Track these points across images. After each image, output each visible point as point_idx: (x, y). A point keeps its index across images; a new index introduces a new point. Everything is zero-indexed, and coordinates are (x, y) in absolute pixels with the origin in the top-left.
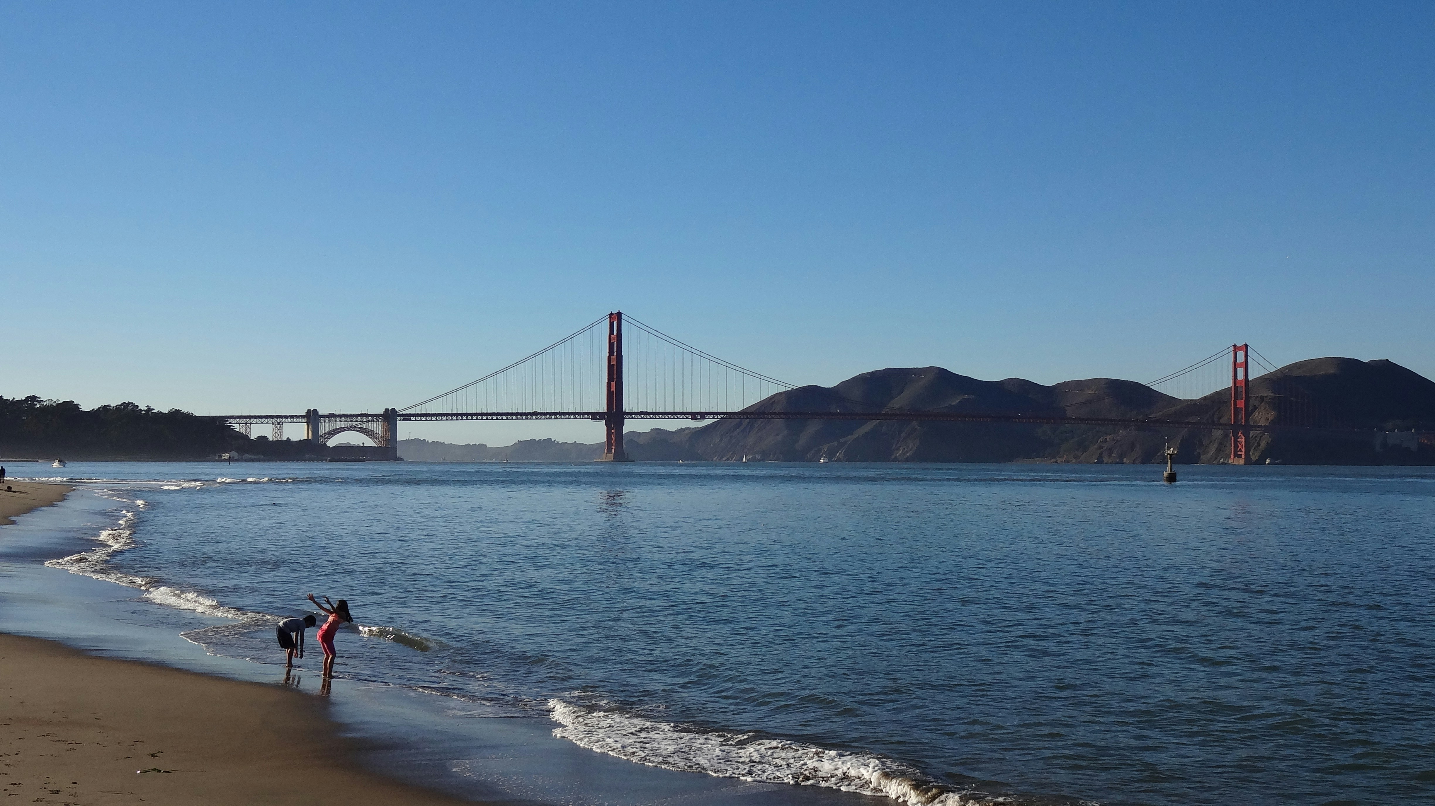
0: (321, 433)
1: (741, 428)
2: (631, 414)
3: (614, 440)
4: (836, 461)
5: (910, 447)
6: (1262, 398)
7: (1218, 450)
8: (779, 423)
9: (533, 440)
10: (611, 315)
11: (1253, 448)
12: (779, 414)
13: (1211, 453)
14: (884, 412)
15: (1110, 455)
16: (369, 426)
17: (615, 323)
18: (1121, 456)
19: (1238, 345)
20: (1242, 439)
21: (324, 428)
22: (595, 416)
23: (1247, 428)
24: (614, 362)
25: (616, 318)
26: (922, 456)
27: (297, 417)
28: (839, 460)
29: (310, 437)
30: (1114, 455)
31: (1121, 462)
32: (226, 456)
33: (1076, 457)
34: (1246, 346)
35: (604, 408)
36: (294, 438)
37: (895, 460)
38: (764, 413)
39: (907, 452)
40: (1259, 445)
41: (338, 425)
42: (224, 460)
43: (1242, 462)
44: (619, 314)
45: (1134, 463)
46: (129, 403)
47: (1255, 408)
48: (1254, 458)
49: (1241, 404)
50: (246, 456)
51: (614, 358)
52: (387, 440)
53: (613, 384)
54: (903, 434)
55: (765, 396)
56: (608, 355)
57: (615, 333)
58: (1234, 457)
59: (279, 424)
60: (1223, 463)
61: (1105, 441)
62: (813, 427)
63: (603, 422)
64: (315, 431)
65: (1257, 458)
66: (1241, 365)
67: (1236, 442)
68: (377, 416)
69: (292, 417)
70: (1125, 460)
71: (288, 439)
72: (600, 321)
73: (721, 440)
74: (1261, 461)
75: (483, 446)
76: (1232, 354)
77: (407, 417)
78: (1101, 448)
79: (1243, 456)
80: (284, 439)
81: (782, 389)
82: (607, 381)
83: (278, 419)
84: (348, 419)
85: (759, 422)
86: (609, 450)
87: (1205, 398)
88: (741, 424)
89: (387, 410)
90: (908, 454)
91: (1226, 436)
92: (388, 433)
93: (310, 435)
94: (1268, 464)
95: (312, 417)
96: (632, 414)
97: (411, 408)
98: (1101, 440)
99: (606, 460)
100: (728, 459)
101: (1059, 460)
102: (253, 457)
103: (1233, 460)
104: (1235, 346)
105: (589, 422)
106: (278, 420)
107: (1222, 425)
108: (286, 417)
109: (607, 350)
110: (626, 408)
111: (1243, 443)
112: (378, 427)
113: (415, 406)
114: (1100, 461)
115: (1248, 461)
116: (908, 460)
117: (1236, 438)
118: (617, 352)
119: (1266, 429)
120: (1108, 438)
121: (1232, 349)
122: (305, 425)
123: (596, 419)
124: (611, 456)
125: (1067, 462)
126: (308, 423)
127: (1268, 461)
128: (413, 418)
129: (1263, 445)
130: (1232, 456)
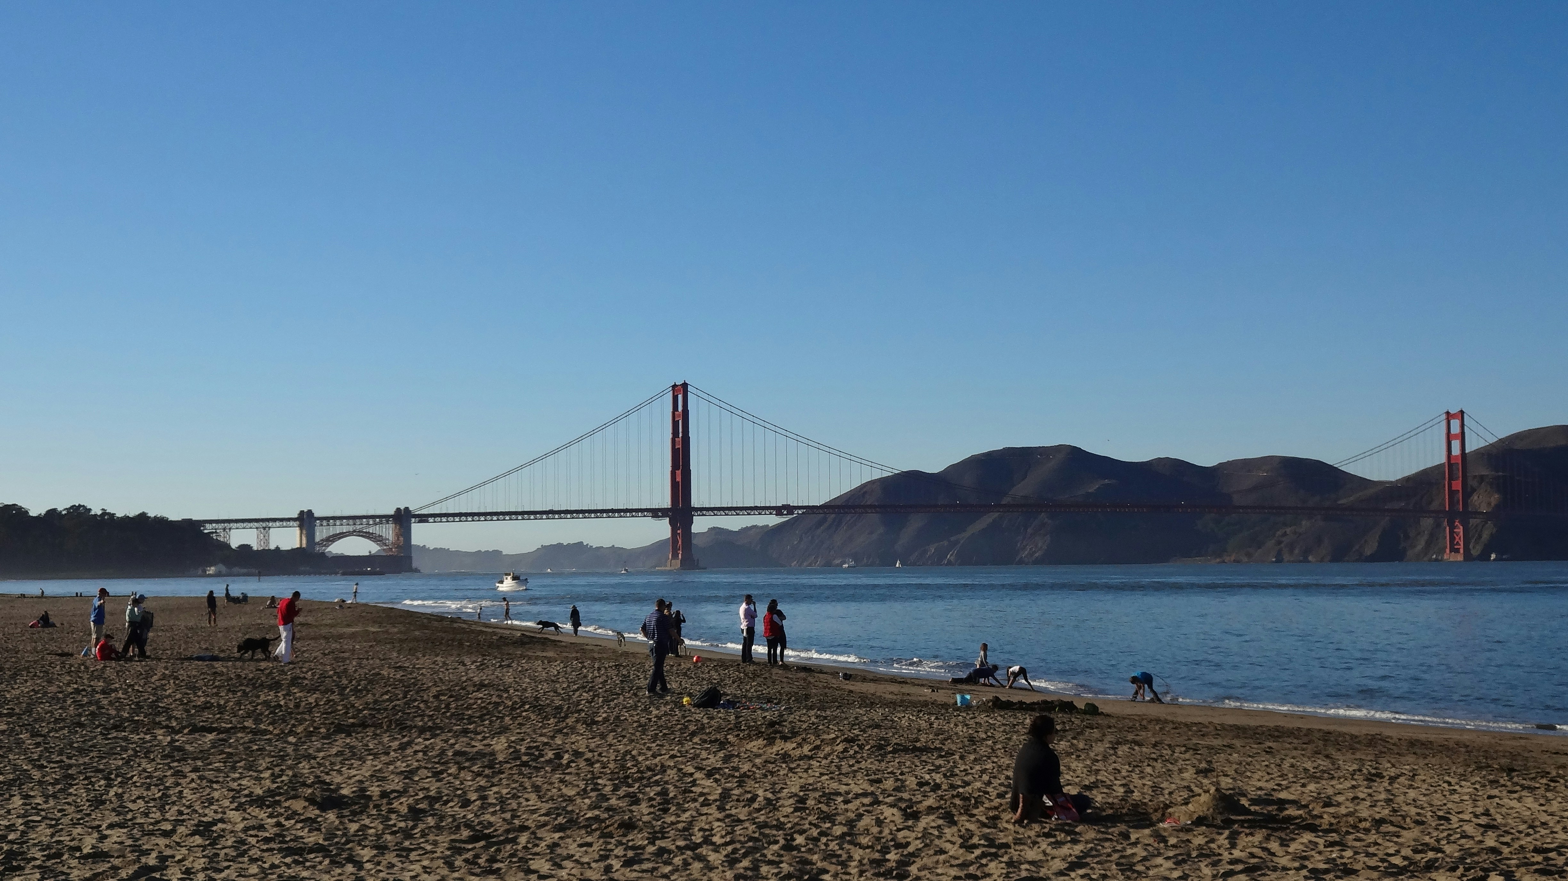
0: (317, 539)
1: (826, 525)
2: (702, 509)
3: (680, 543)
4: (946, 565)
5: (1040, 545)
6: (1482, 478)
7: (1429, 544)
8: (874, 518)
9: (560, 545)
10: (674, 386)
11: (1473, 541)
12: (871, 506)
13: (1419, 547)
14: (1003, 503)
15: (1291, 551)
16: (376, 530)
17: (680, 397)
18: (1306, 552)
19: (1452, 412)
20: (1460, 530)
21: (321, 533)
22: (655, 513)
23: (1466, 516)
24: (679, 446)
25: (681, 390)
26: (1052, 558)
27: (289, 520)
28: (949, 563)
29: (304, 545)
30: (1297, 551)
31: (1306, 560)
32: (212, 570)
33: (1249, 555)
34: (1462, 412)
35: (666, 503)
36: (285, 546)
37: (1021, 562)
38: (854, 507)
39: (1035, 552)
40: (1480, 537)
41: (338, 529)
42: (210, 576)
43: (1460, 557)
44: (685, 385)
45: (1322, 560)
46: (80, 506)
47: (1474, 490)
48: (1475, 552)
49: (1457, 485)
50: (236, 570)
51: (679, 440)
52: (398, 547)
53: (679, 472)
54: (1029, 531)
55: (856, 484)
56: (671, 436)
57: (680, 408)
58: (1451, 552)
59: (264, 528)
60: (1436, 560)
61: (1285, 534)
62: (916, 522)
63: (667, 520)
64: (311, 536)
65: (1479, 552)
66: (1456, 437)
67: (1452, 533)
68: (387, 517)
69: (282, 520)
70: (1310, 558)
71: (277, 548)
72: (661, 395)
73: (801, 539)
74: (1484, 557)
75: (497, 553)
76: (1444, 423)
77: (423, 518)
78: (1280, 543)
79: (1462, 551)
80: (272, 547)
81: (877, 475)
82: (670, 469)
83: (264, 523)
84: (351, 522)
85: (848, 517)
86: (675, 555)
87: (1408, 479)
88: (824, 520)
89: (398, 510)
90: (1037, 555)
91: (1438, 525)
92: (402, 539)
93: (304, 542)
94: (1494, 560)
95: (306, 520)
96: (703, 511)
97: (428, 506)
98: (1279, 533)
99: (672, 568)
100: (810, 565)
101: (1227, 559)
102: (244, 571)
103: (1448, 556)
104: (1448, 413)
105: (649, 521)
106: (264, 525)
107: (1433, 512)
108: (274, 520)
109: (670, 431)
110: (695, 502)
111: (1461, 534)
112: (388, 531)
113: (434, 504)
114: (1279, 560)
115: (1468, 557)
116: (1037, 562)
117: (1452, 527)
118: (683, 432)
119: (1488, 516)
120: (1288, 530)
121: (1444, 416)
122: (297, 531)
123: (659, 517)
124: (677, 563)
125: (1237, 561)
126: (301, 527)
127: (1493, 556)
128: (431, 520)
129: (1486, 536)
130: (1448, 551)
